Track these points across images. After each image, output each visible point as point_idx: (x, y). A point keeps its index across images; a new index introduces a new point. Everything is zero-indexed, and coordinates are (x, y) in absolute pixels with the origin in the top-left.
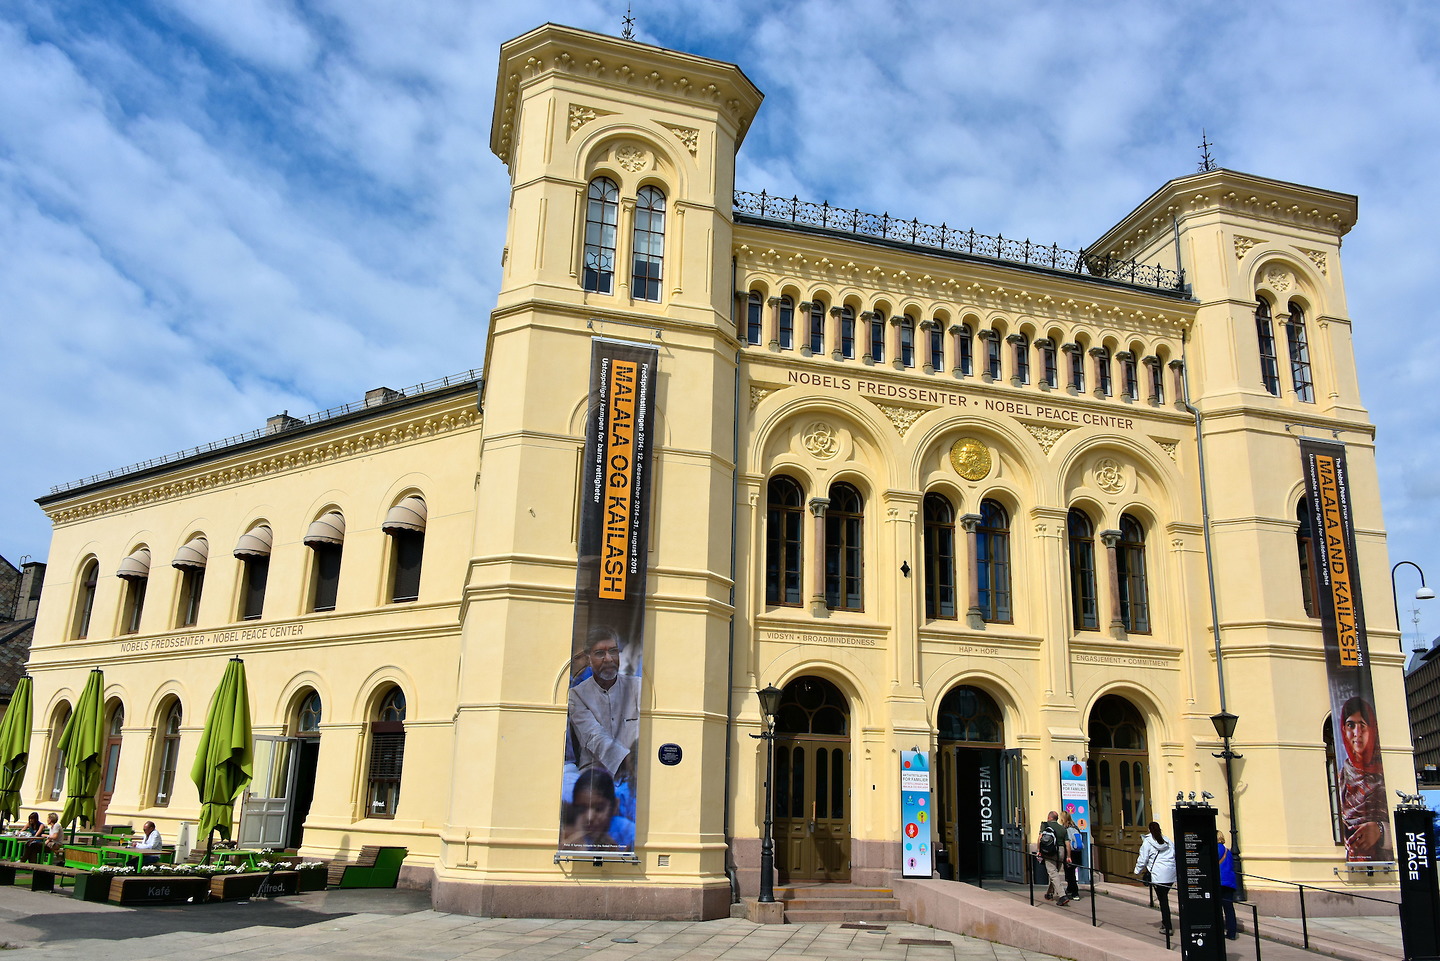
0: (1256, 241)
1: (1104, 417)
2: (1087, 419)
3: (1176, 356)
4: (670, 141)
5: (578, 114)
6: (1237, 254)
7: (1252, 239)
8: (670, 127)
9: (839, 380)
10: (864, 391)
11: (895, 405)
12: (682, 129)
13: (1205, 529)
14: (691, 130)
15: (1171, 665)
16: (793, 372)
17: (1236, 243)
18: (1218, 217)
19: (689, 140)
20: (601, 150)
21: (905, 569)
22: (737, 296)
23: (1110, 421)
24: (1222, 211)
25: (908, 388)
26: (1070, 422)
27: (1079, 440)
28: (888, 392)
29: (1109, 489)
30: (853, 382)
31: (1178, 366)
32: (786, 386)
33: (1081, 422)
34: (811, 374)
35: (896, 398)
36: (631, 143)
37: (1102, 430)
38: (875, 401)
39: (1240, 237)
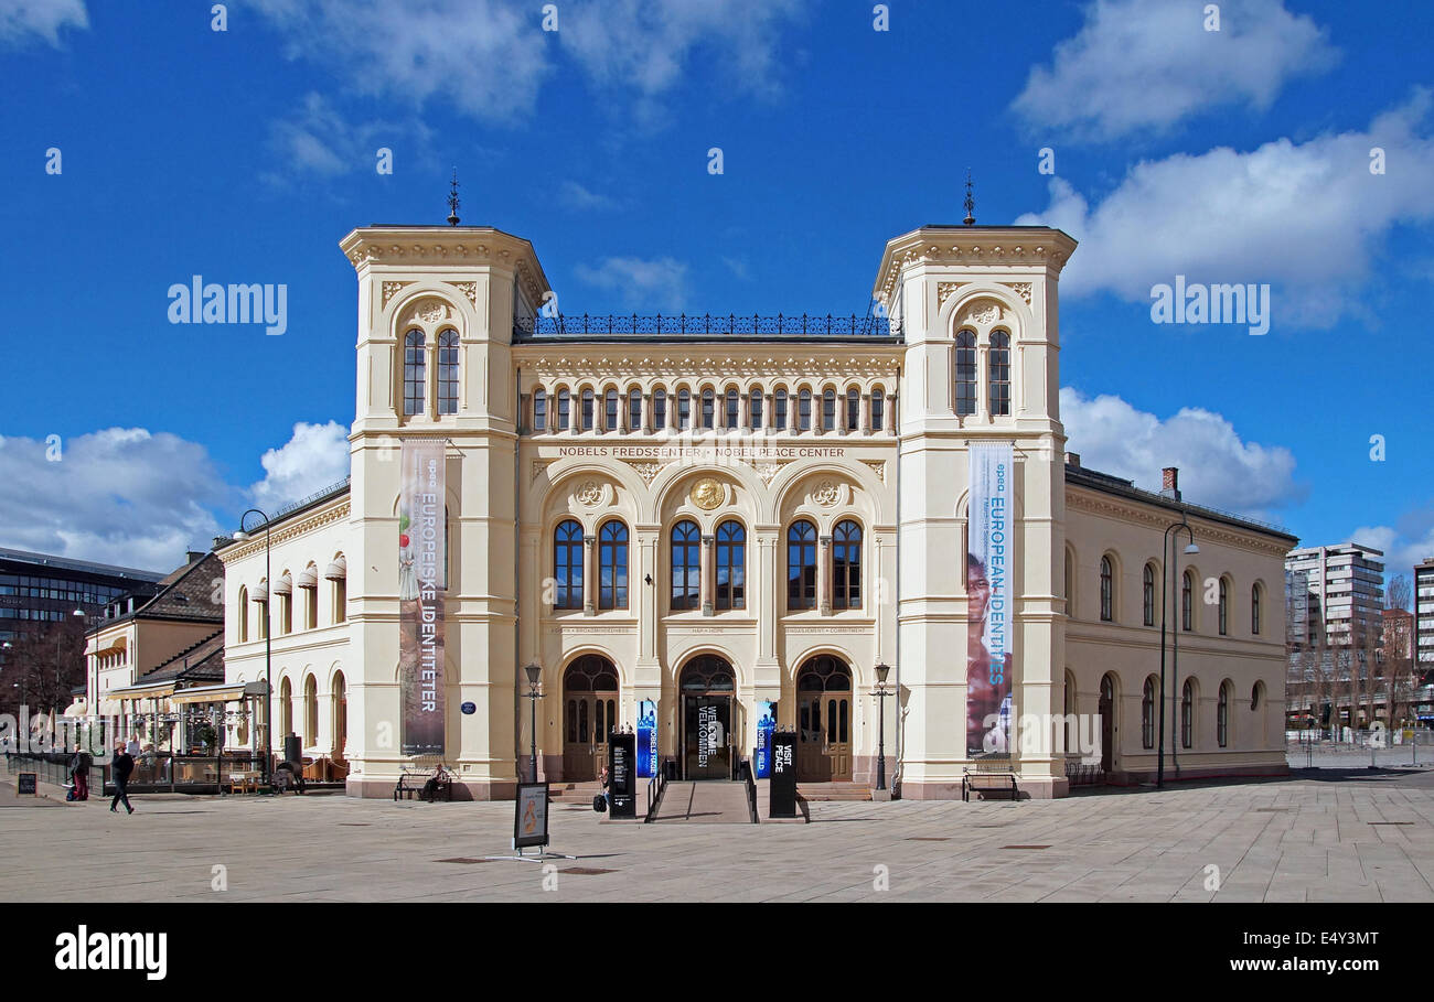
0: (958, 285)
1: (818, 449)
2: (803, 453)
3: (889, 391)
4: (455, 295)
5: (389, 288)
6: (939, 299)
7: (956, 284)
8: (455, 284)
9: (598, 449)
10: (618, 455)
11: (643, 462)
12: (464, 284)
13: (897, 530)
14: (470, 283)
15: (867, 631)
16: (564, 448)
17: (939, 289)
18: (923, 269)
19: (470, 291)
20: (407, 312)
21: (648, 580)
22: (522, 397)
23: (823, 452)
24: (927, 264)
25: (653, 448)
26: (788, 457)
27: (795, 470)
28: (636, 453)
29: (826, 503)
30: (609, 449)
31: (894, 399)
32: (558, 459)
33: (798, 456)
34: (577, 448)
35: (644, 456)
36: (429, 303)
37: (817, 460)
38: (628, 461)
39: (944, 284)
